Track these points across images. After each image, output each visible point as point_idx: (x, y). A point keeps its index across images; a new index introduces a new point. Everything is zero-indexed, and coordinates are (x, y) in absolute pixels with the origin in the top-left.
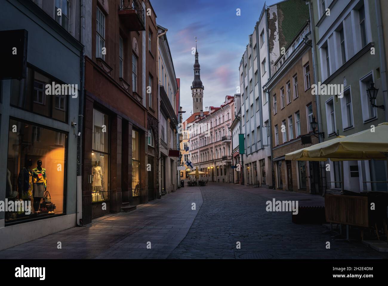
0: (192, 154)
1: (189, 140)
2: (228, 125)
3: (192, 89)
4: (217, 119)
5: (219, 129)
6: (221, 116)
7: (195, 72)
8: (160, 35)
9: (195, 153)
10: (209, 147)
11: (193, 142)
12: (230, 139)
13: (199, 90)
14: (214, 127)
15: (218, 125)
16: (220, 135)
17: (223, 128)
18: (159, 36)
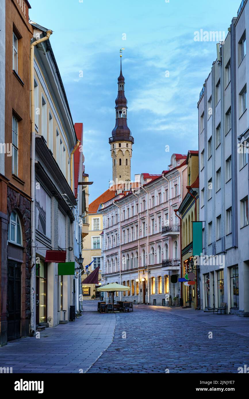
0: (107, 256)
1: (103, 232)
2: (174, 206)
3: (110, 142)
4: (155, 196)
5: (158, 213)
6: (163, 190)
7: (117, 112)
8: (38, 42)
9: (112, 255)
10: (138, 244)
11: (110, 236)
12: (178, 231)
13: (124, 144)
14: (150, 210)
15: (157, 206)
16: (160, 223)
17: (165, 211)
18: (35, 43)
